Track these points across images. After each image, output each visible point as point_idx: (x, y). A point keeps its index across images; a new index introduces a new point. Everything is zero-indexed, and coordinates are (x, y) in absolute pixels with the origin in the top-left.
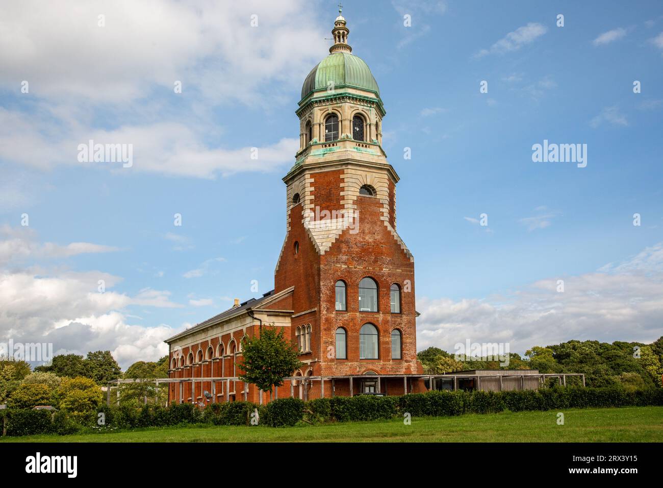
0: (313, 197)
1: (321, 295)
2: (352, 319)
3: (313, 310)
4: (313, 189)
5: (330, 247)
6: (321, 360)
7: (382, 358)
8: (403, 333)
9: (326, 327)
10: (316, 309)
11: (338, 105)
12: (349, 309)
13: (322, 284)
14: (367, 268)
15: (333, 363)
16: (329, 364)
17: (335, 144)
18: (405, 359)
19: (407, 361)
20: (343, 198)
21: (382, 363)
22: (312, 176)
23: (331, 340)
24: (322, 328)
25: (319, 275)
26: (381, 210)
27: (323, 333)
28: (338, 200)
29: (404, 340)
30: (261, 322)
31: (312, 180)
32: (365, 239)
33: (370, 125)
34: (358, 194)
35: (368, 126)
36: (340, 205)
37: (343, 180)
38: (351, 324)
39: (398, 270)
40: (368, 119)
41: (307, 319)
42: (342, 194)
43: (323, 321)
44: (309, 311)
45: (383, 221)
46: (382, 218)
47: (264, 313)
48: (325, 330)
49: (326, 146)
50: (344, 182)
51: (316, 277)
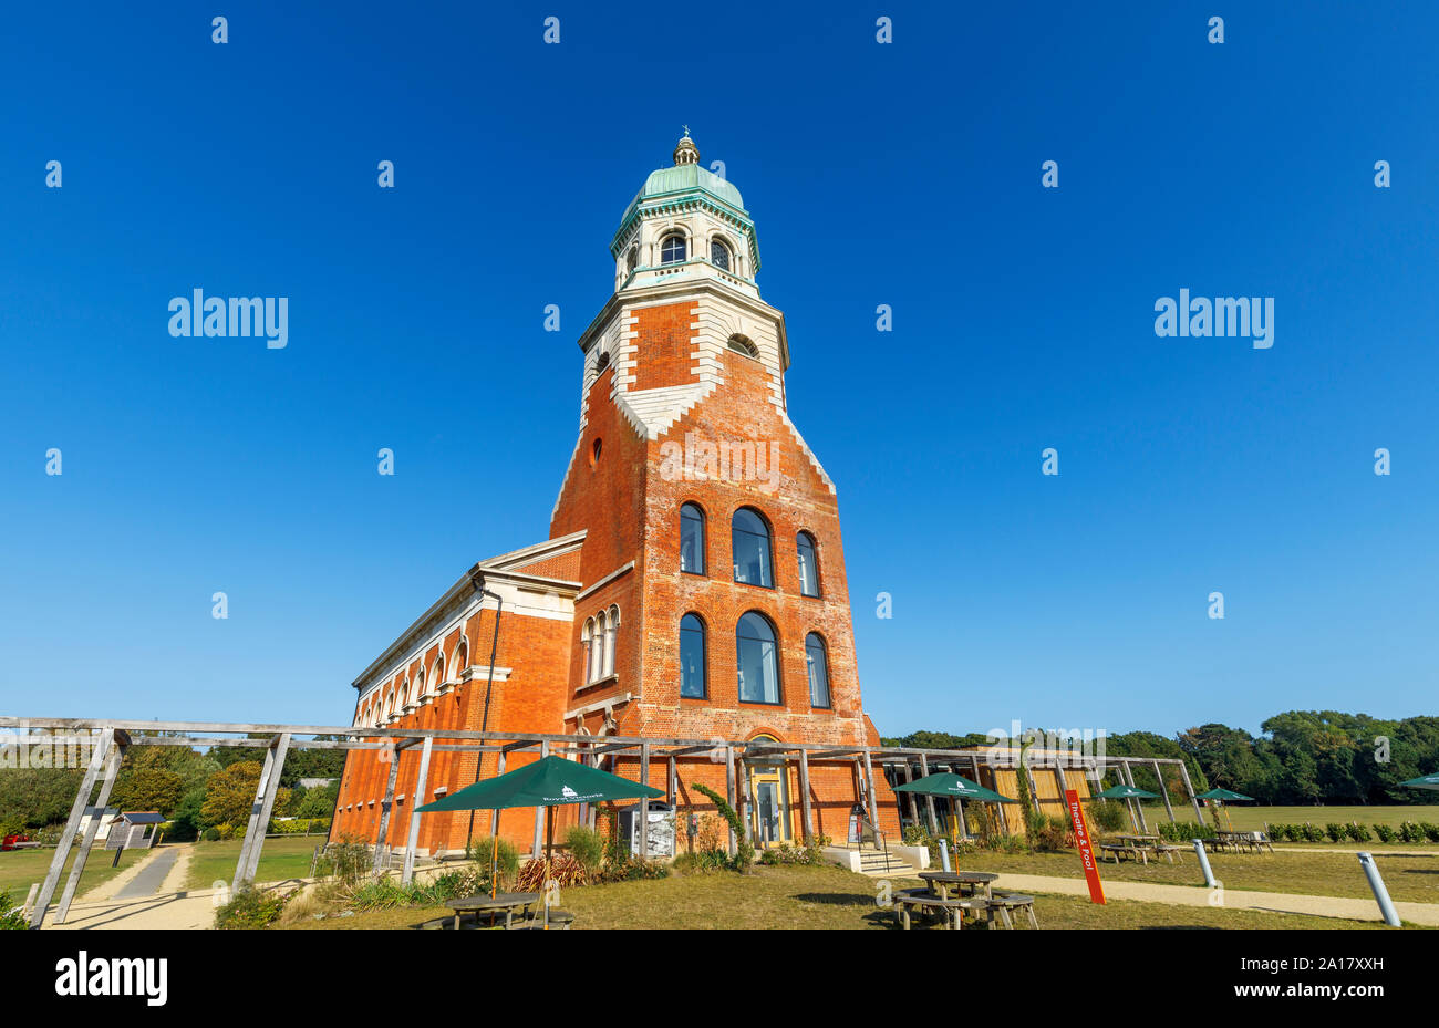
0: (635, 348)
1: (647, 527)
2: (719, 596)
3: (626, 567)
4: (635, 334)
5: (669, 429)
6: (642, 697)
7: (789, 702)
8: (830, 643)
9: (656, 607)
10: (633, 563)
11: (686, 216)
12: (711, 570)
13: (649, 501)
14: (748, 488)
15: (673, 708)
16: (662, 708)
17: (680, 269)
18: (838, 707)
19: (844, 714)
20: (696, 348)
21: (789, 714)
22: (634, 313)
23: (667, 643)
24: (646, 608)
25: (643, 483)
26: (770, 385)
27: (647, 621)
28: (686, 353)
29: (833, 660)
30: (500, 603)
31: (636, 320)
32: (741, 429)
33: (740, 258)
34: (726, 346)
35: (737, 259)
36: (690, 360)
37: (696, 318)
38: (716, 608)
39: (808, 505)
40: (735, 247)
41: (611, 595)
42: (693, 340)
43: (648, 593)
44: (616, 573)
45: (773, 405)
46: (771, 400)
47: (511, 582)
48: (654, 614)
49: (662, 273)
50: (698, 321)
51: (637, 491)
